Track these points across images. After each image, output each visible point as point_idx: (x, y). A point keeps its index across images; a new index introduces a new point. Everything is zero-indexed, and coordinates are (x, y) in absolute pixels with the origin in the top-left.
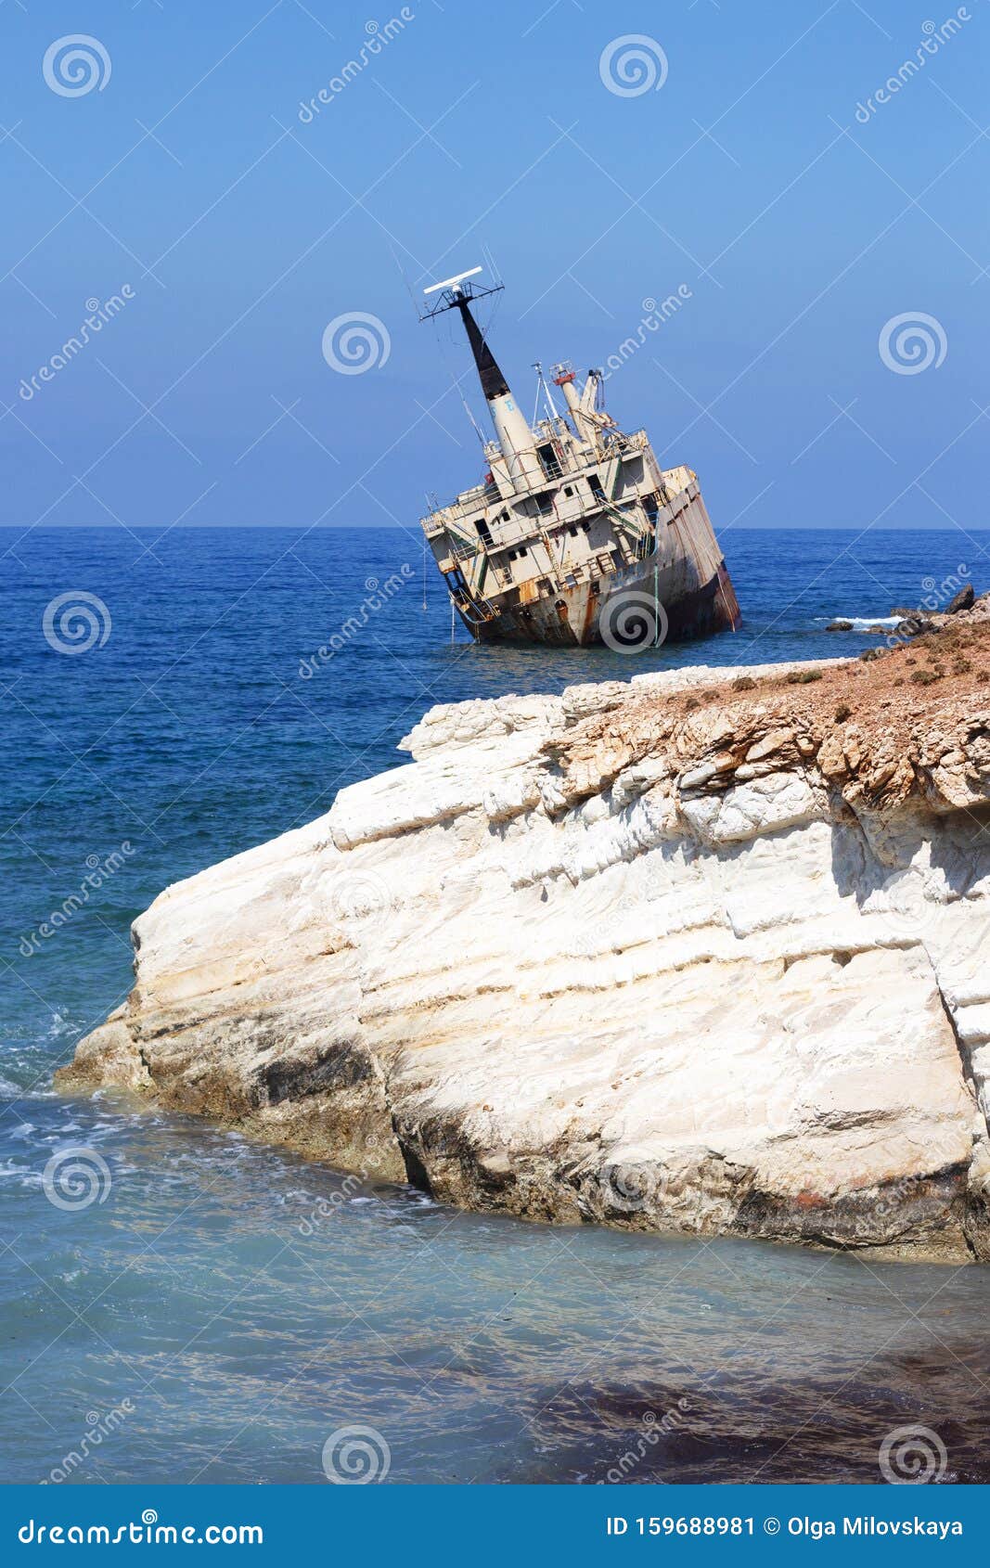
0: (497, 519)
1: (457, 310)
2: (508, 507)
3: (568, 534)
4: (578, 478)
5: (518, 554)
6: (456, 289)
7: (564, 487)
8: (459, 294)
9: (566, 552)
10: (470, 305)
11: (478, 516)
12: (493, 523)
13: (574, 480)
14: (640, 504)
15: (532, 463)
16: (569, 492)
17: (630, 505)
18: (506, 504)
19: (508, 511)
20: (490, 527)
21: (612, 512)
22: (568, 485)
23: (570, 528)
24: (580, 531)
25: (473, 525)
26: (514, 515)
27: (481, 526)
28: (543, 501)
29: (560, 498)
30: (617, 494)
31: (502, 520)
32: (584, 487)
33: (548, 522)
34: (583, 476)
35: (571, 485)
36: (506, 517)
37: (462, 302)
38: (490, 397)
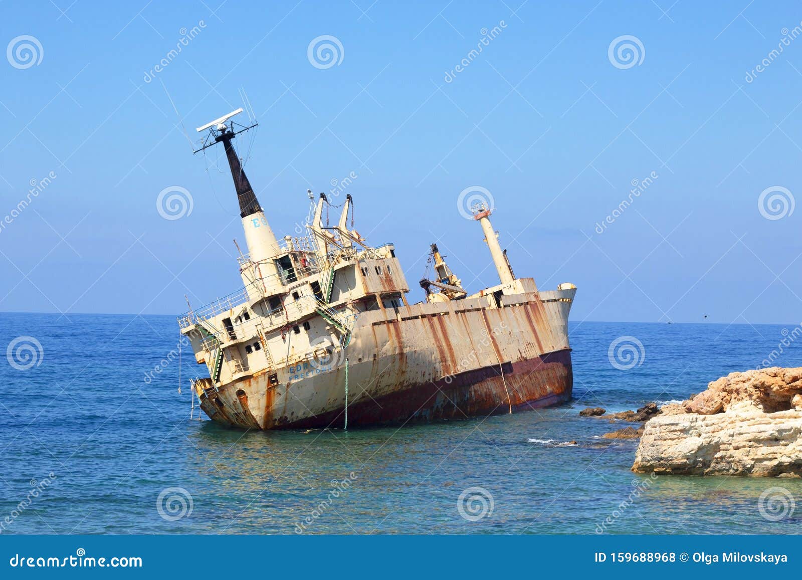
0: (240, 318)
1: (221, 143)
2: (249, 308)
3: (293, 332)
4: (303, 284)
5: (253, 348)
6: (220, 126)
7: (292, 292)
8: (223, 130)
9: (291, 347)
10: (233, 141)
11: (225, 315)
12: (236, 322)
13: (300, 285)
14: (350, 306)
15: (270, 271)
16: (296, 296)
17: (342, 307)
18: (248, 306)
19: (248, 311)
20: (233, 324)
21: (327, 314)
22: (296, 290)
23: (294, 327)
24: (302, 329)
25: (222, 324)
26: (252, 315)
27: (227, 322)
28: (275, 302)
29: (289, 300)
30: (333, 297)
31: (244, 319)
32: (307, 291)
33: (279, 321)
34: (307, 282)
35: (298, 290)
36: (247, 316)
37: (226, 138)
38: (243, 215)
